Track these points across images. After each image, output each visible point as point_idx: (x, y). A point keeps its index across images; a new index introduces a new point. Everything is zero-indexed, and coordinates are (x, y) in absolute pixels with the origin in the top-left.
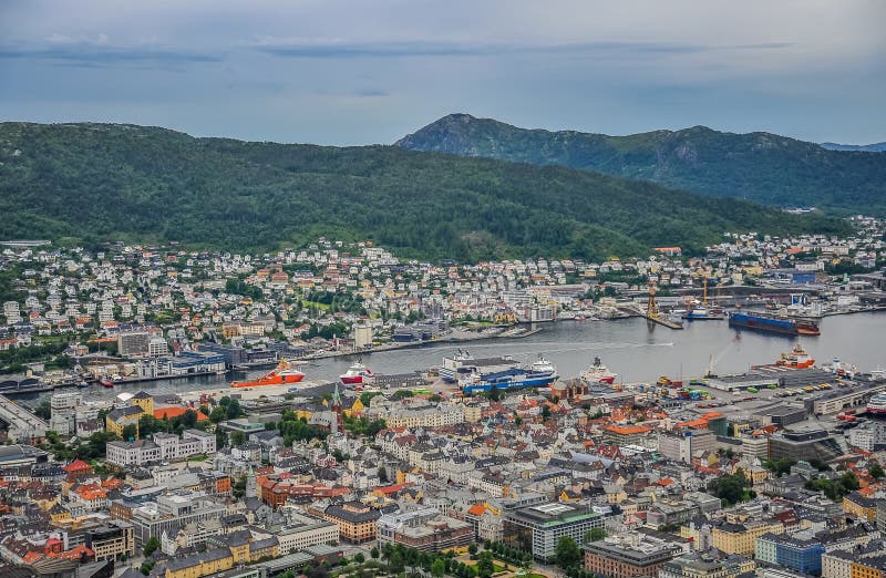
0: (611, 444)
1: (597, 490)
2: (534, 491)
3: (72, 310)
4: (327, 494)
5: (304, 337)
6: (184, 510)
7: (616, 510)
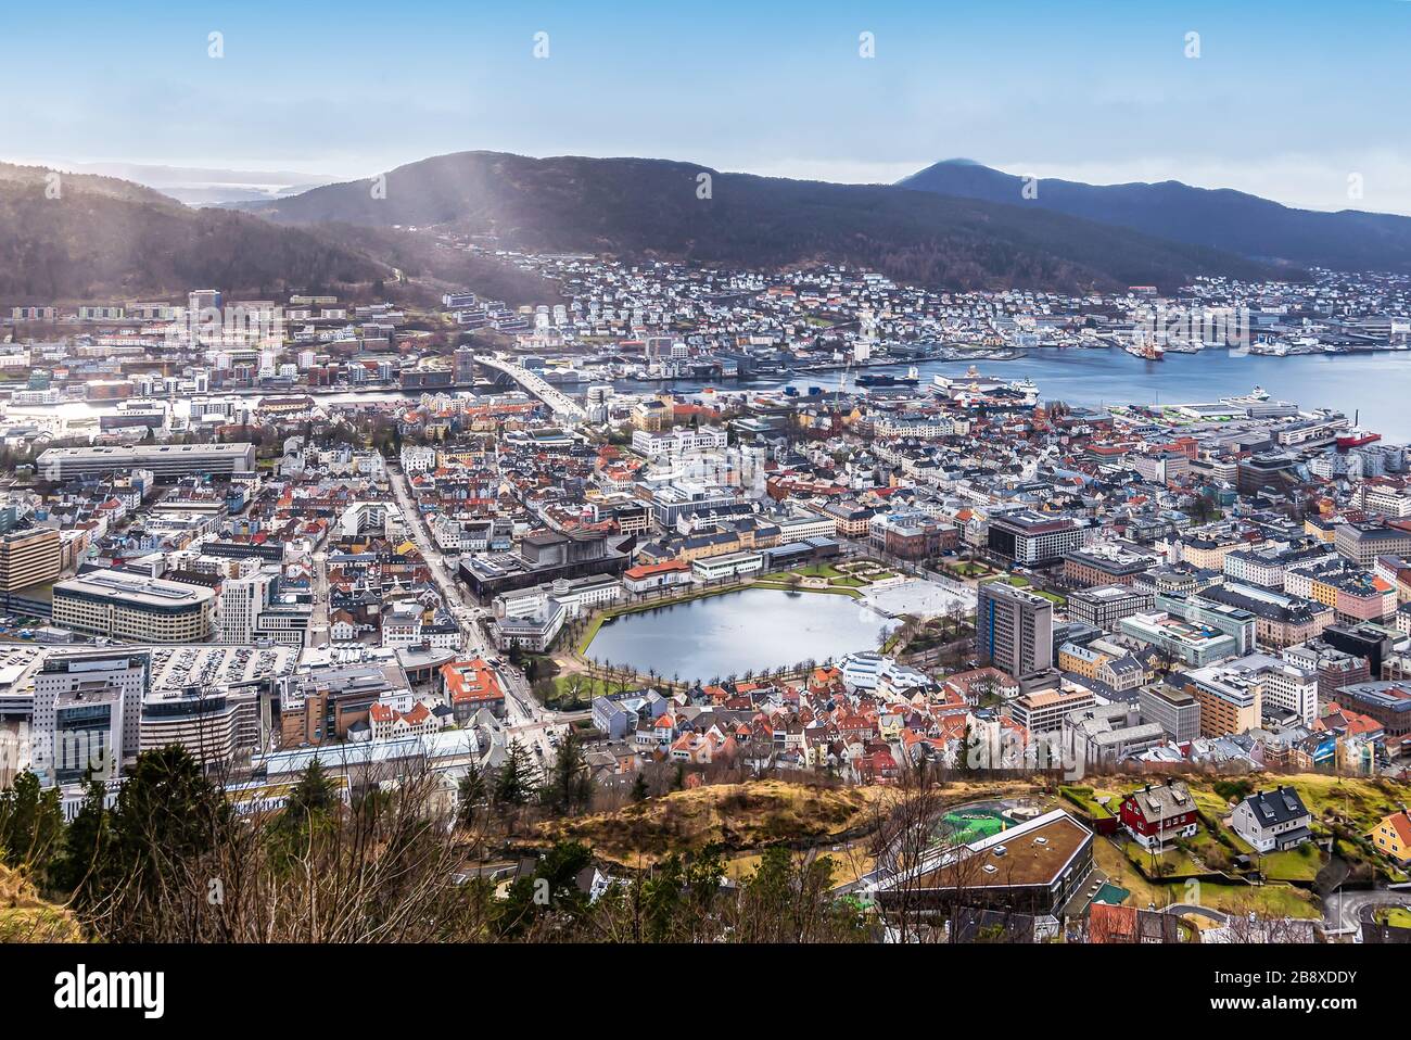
0: (1092, 468)
1: (1076, 504)
2: (1017, 501)
3: (609, 314)
4: (825, 492)
5: (807, 350)
6: (698, 497)
7: (1094, 524)
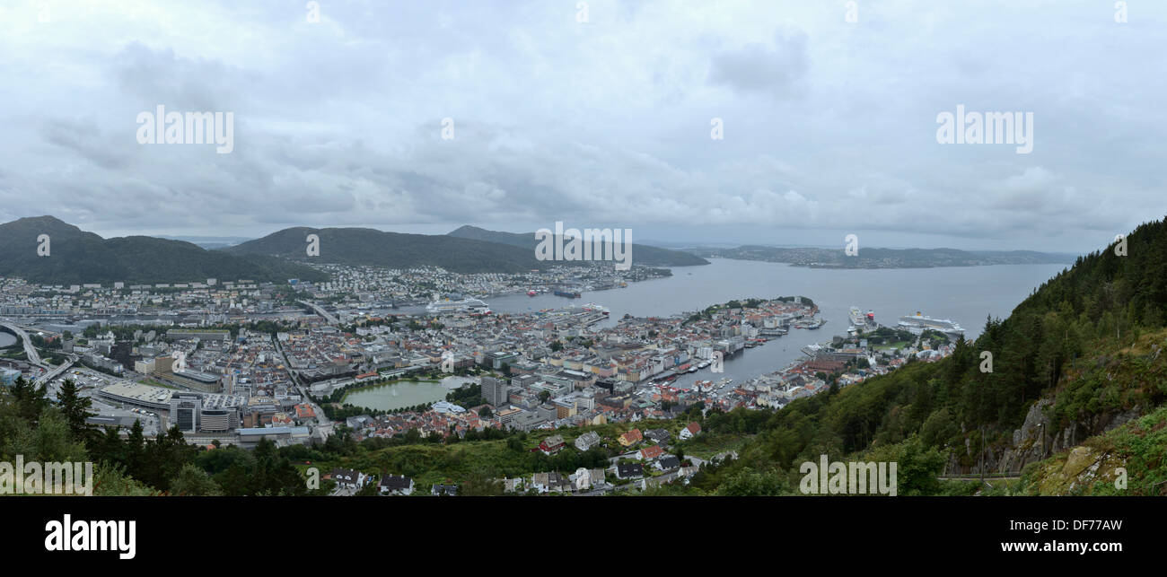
0: (518, 333)
1: (514, 348)
2: (494, 348)
3: (346, 286)
4: (425, 348)
5: (417, 297)
6: (380, 350)
7: (520, 354)
